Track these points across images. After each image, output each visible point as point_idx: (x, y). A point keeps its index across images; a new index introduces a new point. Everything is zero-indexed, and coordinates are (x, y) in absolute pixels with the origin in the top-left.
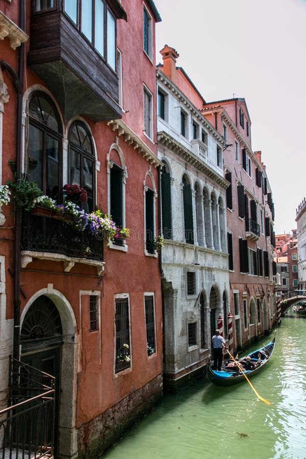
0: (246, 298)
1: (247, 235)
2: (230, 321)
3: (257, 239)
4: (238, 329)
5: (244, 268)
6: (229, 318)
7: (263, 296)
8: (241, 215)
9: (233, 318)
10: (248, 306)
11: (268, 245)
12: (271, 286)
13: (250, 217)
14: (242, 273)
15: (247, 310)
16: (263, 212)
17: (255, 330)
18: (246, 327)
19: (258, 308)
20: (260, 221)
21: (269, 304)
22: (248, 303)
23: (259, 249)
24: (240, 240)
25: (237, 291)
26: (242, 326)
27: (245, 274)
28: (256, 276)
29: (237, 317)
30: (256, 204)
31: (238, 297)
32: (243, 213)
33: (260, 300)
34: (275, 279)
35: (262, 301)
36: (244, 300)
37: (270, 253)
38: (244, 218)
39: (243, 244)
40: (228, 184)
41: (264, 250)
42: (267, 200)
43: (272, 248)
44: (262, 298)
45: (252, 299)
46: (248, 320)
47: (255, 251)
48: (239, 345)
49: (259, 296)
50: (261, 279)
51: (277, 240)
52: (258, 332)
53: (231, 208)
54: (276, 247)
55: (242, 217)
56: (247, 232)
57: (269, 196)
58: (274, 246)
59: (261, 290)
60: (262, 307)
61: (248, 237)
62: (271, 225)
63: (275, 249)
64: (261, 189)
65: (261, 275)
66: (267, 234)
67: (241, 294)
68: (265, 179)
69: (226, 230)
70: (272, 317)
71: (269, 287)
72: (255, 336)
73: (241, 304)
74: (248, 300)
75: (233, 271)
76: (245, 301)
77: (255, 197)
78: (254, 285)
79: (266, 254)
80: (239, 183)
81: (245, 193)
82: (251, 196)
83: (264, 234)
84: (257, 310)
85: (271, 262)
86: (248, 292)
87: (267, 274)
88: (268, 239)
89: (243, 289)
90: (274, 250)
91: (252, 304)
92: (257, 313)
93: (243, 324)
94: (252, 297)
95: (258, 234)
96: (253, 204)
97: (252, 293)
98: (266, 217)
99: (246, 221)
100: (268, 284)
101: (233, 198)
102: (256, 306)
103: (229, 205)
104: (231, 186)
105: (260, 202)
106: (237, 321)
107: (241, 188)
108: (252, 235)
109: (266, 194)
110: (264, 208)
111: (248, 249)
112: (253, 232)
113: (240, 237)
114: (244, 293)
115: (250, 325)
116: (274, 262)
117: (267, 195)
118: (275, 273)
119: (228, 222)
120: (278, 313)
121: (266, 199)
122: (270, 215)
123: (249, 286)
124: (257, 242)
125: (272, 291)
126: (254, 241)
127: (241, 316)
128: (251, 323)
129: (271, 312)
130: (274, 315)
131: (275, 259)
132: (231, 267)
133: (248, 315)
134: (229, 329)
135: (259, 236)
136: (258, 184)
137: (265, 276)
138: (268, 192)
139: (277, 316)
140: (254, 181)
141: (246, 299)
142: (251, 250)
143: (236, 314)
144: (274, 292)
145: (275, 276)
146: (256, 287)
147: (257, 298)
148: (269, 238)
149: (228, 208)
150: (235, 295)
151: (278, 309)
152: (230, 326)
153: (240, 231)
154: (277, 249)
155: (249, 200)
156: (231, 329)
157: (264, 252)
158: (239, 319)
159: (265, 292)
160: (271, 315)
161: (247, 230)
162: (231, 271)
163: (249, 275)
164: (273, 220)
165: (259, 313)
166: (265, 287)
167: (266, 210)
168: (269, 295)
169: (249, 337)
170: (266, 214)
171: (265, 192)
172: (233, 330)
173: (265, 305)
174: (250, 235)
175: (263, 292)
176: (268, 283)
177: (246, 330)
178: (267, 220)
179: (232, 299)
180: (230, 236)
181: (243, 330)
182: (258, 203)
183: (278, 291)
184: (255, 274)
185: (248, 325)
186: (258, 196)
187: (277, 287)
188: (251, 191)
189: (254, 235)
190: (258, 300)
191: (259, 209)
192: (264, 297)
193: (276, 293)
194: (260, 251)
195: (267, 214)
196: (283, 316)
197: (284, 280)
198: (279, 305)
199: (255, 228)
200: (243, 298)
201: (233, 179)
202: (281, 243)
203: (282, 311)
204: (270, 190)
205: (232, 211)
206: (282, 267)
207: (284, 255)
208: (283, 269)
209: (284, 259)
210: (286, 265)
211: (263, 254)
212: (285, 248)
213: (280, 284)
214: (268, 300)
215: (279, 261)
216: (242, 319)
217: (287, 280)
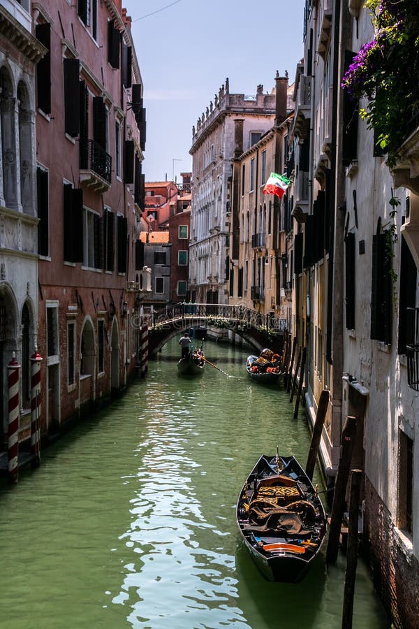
0: (74, 318)
1: (85, 178)
2: (37, 368)
3: (106, 189)
4: (53, 386)
5: (73, 252)
6: (34, 362)
7: (112, 315)
8: (70, 129)
9: (44, 362)
10: (78, 337)
11: (129, 204)
12: (130, 292)
13: (90, 136)
14: (67, 263)
15: (75, 344)
16: (121, 126)
17: (92, 388)
18: (71, 382)
19: (101, 341)
20: (113, 148)
21: (124, 333)
22: (79, 329)
23: (109, 210)
24: (67, 187)
25: (54, 304)
26: (64, 379)
27: (74, 265)
28: (99, 271)
29: (54, 360)
30: (107, 108)
31: (58, 315)
32: (74, 124)
33: (105, 324)
34: (140, 280)
35: (109, 325)
36: (70, 322)
37: (132, 220)
38: (78, 138)
39: (73, 198)
40: (41, 52)
41: (118, 215)
42: (130, 99)
43: (137, 211)
44: (110, 319)
45: (88, 321)
46: (77, 367)
47: (100, 214)
49: (102, 315)
50: (110, 279)
51: (149, 194)
52: (98, 391)
53: (47, 111)
54: (147, 209)
55: (73, 135)
56: (82, 171)
57: (137, 91)
58: (142, 206)
59: (108, 302)
60: (110, 338)
61: (86, 182)
62: (137, 159)
63: (144, 214)
64: (118, 72)
65: (111, 268)
66: (127, 179)
67: (63, 309)
68: (130, 50)
69: (35, 163)
70: (129, 361)
71: (125, 296)
72: (91, 401)
73: (63, 332)
74: (79, 324)
75: (49, 259)
76: (71, 326)
77: (106, 89)
78: (95, 291)
79: (123, 222)
80: (68, 52)
81: (81, 78)
82: (97, 89)
83: (120, 179)
84: (96, 345)
85: (133, 240)
86: (80, 305)
87: (123, 268)
88: (128, 189)
89: (69, 299)
90: (141, 216)
91: (87, 332)
92: (96, 351)
93: (65, 375)
94: (88, 317)
95: (107, 177)
96: (100, 105)
97: (89, 307)
98: (127, 138)
99: (80, 144)
100: (123, 289)
101: (52, 87)
102: (96, 337)
103: (44, 102)
104: (48, 56)
105: (116, 104)
106: (53, 368)
107: (71, 65)
108: (93, 179)
109: (129, 84)
110: (123, 119)
111: (82, 210)
112: (97, 171)
113: (66, 182)
114: (71, 308)
115: (81, 379)
116: (139, 242)
117: (131, 89)
118: (139, 266)
119: (38, 144)
120: (143, 352)
121: (128, 98)
122: (136, 135)
123: (82, 293)
124: (105, 194)
125: (132, 303)
126: (97, 192)
127: (61, 358)
128: (82, 373)
129: (128, 350)
130: (133, 356)
131: (143, 237)
132: (43, 249)
133: (77, 355)
134: (33, 385)
135: (110, 181)
136: (113, 59)
137: (119, 271)
138: (134, 82)
139: (140, 359)
140: (104, 52)
141: (74, 322)
142: (90, 213)
143: (52, 353)
144: (137, 307)
145: (139, 273)
146: (98, 296)
147: (99, 319)
148: (130, 188)
149: (41, 111)
150: (51, 310)
151: (142, 342)
152: (36, 378)
153: (67, 167)
154: (149, 213)
155: (91, 95)
156: (38, 387)
157: (120, 218)
158: (56, 365)
159: (117, 305)
160: (127, 355)
161: (83, 165)
162: (42, 257)
163: (83, 268)
164: (143, 148)
165: (101, 351)
166: (116, 296)
167: (127, 123)
168: (125, 312)
169: (78, 404)
170: (128, 131)
171: (127, 80)
172: (43, 388)
173: (115, 335)
174: (89, 178)
175: (112, 305)
176: (124, 285)
177: (70, 388)
178: (129, 146)
179: (44, 321)
180: (42, 176)
181: (65, 388)
182: (110, 105)
183: (145, 305)
184: (97, 266)
185: (77, 377)
186: (112, 91)
187: (142, 295)
188: (95, 74)
189: (99, 178)
190: (101, 322)
191: (111, 118)
192: (115, 317)
193: (142, 309)
194: (111, 215)
195: (130, 134)
196: (152, 357)
197: (160, 281)
198: (145, 334)
199: (100, 162)
200: (68, 318)
201: (54, 41)
202: (158, 200)
203: (150, 348)
204: (139, 77)
205: (48, 119)
206: (156, 254)
207: (161, 228)
208: (159, 258)
209: (162, 237)
210: (165, 250)
211: (116, 222)
212: (164, 211)
213: (149, 289)
214: (123, 324)
215: (151, 241)
216: (63, 364)
217: (166, 280)
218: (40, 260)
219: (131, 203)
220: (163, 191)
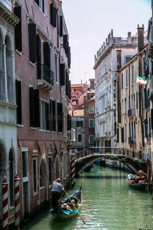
0: (36, 156)
1: (40, 83)
2: (17, 184)
3: (51, 89)
4: (26, 193)
5: (35, 122)
6: (15, 181)
7: (56, 154)
8: (32, 59)
9: (21, 180)
10: (38, 167)
11: (63, 96)
12: (65, 142)
13: (42, 62)
14: (32, 128)
15: (37, 170)
16: (58, 56)
17: (46, 194)
18: (35, 191)
19: (50, 169)
20: (54, 68)
21: (62, 164)
22: (38, 162)
23: (53, 100)
24: (31, 89)
25: (25, 149)
26: (31, 189)
27: (35, 129)
28: (48, 131)
29: (26, 179)
30: (50, 47)
31: (27, 155)
32: (34, 56)
33: (52, 159)
34: (70, 135)
35: (54, 160)
36: (34, 159)
37: (64, 104)
38: (36, 63)
39: (34, 94)
40: (17, 21)
41: (58, 102)
42: (62, 43)
43: (67, 99)
44: (54, 157)
45: (43, 158)
46: (38, 183)
47: (48, 102)
48: (26, 213)
49: (51, 155)
50: (54, 135)
51: (73, 91)
52: (49, 195)
53: (20, 50)
54: (72, 99)
55: (33, 62)
56: (39, 80)
57: (66, 38)
58: (70, 97)
59: (53, 147)
60: (55, 167)
61: (41, 86)
62: (67, 73)
63: (71, 101)
64: (55, 29)
65: (54, 130)
66: (62, 83)
67: (30, 152)
68: (61, 17)
69: (15, 77)
70: (65, 178)
71: (62, 144)
73: (30, 164)
74: (39, 159)
75: (22, 126)
76: (35, 161)
77: (50, 38)
78: (46, 142)
79: (60, 105)
80: (30, 20)
81: (37, 33)
82: (45, 38)
83: (58, 83)
84: (48, 171)
85: (65, 115)
86: (39, 150)
87: (61, 129)
88: (62, 89)
89: (33, 146)
90: (69, 102)
91: (43, 164)
92: (48, 174)
93: (32, 187)
94: (44, 156)
95: (51, 82)
96: (47, 46)
98: (61, 62)
99: (37, 66)
100: (61, 141)
101: (23, 38)
102: (47, 166)
103: (19, 46)
104: (20, 23)
105: (55, 45)
106: (26, 184)
107: (32, 26)
108: (44, 84)
109: (61, 35)
110: (59, 53)
111: (38, 100)
112: (46, 80)
113: (30, 86)
114: (34, 151)
115: (40, 189)
116: (68, 115)
117: (62, 37)
118: (69, 128)
119: (16, 67)
120: (72, 174)
121: (61, 42)
122: (65, 61)
123: (40, 143)
124: (50, 92)
125: (66, 148)
126: (47, 90)
127: (29, 178)
128: (41, 186)
129: (64, 173)
130: (67, 176)
131: (70, 113)
132: (19, 121)
133: (38, 176)
134: (16, 193)
135: (53, 84)
136: (53, 22)
137: (59, 131)
138: (64, 33)
139: (71, 177)
140: (48, 19)
141: (36, 159)
142: (43, 102)
143: (25, 175)
144: (68, 150)
145: (69, 132)
146: (48, 144)
147: (49, 157)
148: (63, 88)
149: (17, 51)
150: (24, 153)
151: (72, 168)
152: (17, 189)
153: (31, 78)
154: (73, 101)
155: (42, 41)
156: (18, 194)
157: (58, 103)
158: (27, 182)
159: (58, 149)
160: (64, 175)
161: (39, 77)
162: (19, 125)
163: (40, 130)
164: (69, 67)
165: (50, 174)
166: (57, 144)
167: (61, 55)
168: (62, 153)
169: (39, 202)
170: (61, 59)
171: (60, 33)
172: (21, 195)
173: (57, 165)
174: (42, 83)
175: (55, 149)
176: (61, 139)
177: (35, 194)
178: (62, 66)
179: (20, 159)
180: (18, 84)
181: (32, 194)
182: (52, 45)
183: (72, 149)
184: (47, 129)
185: (38, 188)
186: (53, 38)
187: (71, 144)
188: (44, 31)
189: (47, 83)
190: (50, 159)
191: (53, 53)
192: (57, 155)
193: (71, 151)
194: (54, 102)
195: (63, 60)
196: (77, 177)
197: (80, 136)
198: (73, 164)
199: (48, 75)
200: (33, 157)
201: (23, 15)
202: (78, 94)
203: (76, 171)
204: (66, 31)
205: (21, 54)
206: (78, 122)
207: (80, 108)
208: (79, 124)
209: (80, 113)
210: (82, 119)
211: (56, 105)
212: (81, 100)
213: (74, 140)
214: (61, 159)
215: (75, 115)
216: (31, 181)
217: (83, 136)
218: (18, 127)
219: (64, 96)
220: (80, 89)
